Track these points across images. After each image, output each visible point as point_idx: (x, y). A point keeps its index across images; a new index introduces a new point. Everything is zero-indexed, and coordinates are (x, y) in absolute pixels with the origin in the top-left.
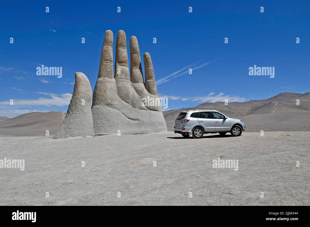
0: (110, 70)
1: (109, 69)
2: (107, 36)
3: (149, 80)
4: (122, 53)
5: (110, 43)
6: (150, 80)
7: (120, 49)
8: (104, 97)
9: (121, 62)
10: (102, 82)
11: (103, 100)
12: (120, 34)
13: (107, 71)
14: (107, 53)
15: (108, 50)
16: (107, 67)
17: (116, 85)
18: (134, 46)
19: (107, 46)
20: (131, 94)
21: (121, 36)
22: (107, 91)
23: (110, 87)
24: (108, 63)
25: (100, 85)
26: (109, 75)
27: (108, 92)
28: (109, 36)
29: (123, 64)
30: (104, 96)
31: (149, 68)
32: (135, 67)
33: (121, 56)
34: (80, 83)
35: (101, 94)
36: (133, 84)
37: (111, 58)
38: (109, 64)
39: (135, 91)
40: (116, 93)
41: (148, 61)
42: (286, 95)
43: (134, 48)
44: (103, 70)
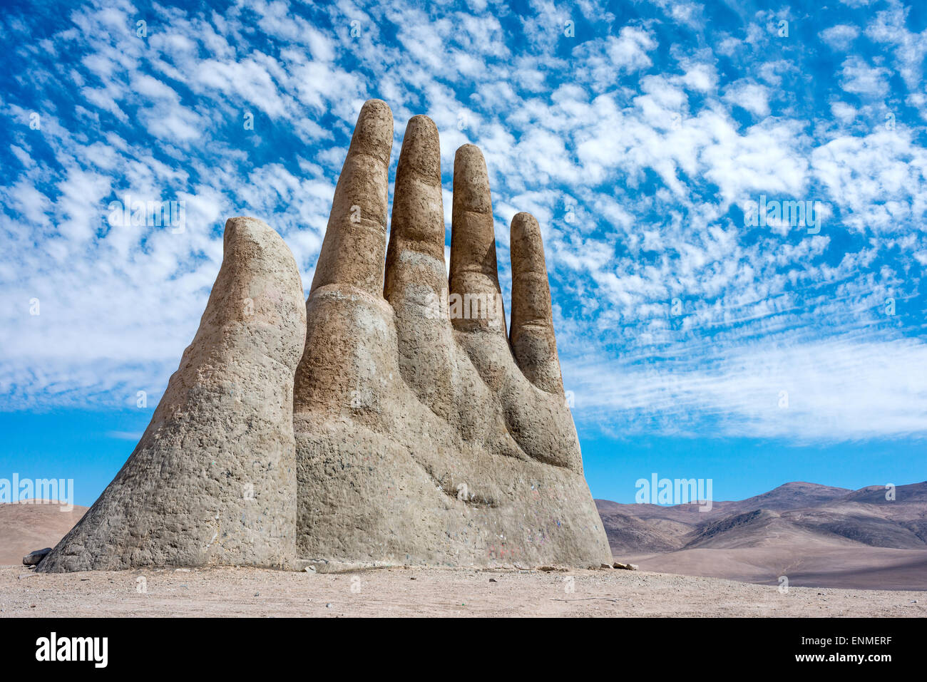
0: (374, 258)
1: (372, 250)
2: (370, 120)
3: (533, 327)
4: (423, 199)
5: (380, 150)
6: (538, 328)
7: (417, 182)
8: (341, 374)
9: (419, 237)
10: (337, 304)
11: (337, 388)
12: (419, 126)
13: (359, 258)
14: (368, 186)
15: (372, 175)
16: (362, 241)
17: (393, 327)
18: (476, 183)
19: (366, 158)
20: (455, 379)
21: (424, 134)
22: (360, 345)
23: (370, 330)
24: (367, 228)
25: (328, 317)
26: (369, 280)
27: (362, 351)
28: (380, 122)
29: (424, 244)
30: (343, 365)
31: (537, 275)
32: (471, 267)
33: (421, 210)
34: (253, 264)
35: (328, 356)
36: (465, 334)
37: (382, 210)
38: (371, 229)
39: (471, 366)
40: (395, 365)
41: (531, 246)
42: (803, 490)
43: (475, 190)
44: (343, 254)
